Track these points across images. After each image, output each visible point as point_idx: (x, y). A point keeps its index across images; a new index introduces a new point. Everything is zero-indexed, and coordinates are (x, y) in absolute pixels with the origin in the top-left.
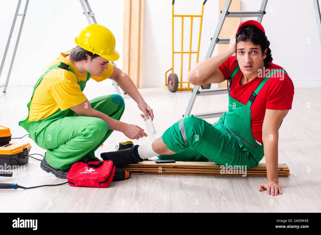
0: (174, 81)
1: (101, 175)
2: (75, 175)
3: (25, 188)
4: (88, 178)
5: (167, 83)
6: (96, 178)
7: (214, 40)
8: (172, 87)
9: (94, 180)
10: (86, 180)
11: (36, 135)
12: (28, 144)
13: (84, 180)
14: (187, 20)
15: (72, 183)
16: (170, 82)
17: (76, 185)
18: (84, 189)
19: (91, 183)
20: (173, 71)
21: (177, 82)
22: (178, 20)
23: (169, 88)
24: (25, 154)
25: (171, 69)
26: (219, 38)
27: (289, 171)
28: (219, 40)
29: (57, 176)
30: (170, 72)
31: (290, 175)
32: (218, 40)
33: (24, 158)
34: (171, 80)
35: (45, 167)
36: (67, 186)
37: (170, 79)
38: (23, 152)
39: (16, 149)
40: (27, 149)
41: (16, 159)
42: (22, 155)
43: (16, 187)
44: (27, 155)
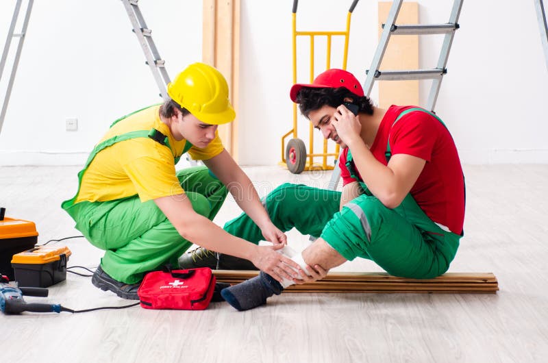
0: (297, 152)
1: (194, 289)
2: (151, 290)
3: (73, 311)
4: (173, 295)
5: (285, 158)
6: (187, 294)
7: (372, 73)
8: (295, 163)
9: (183, 298)
10: (170, 298)
11: (91, 225)
12: (66, 249)
13: (167, 298)
14: (321, 41)
15: (147, 304)
16: (291, 154)
17: (154, 306)
18: (167, 312)
19: (177, 303)
20: (296, 135)
21: (303, 155)
22: (304, 41)
23: (288, 166)
24: (63, 263)
25: (292, 131)
26: (379, 71)
27: (496, 283)
28: (380, 73)
29: (120, 295)
30: (291, 137)
31: (498, 290)
32: (378, 74)
33: (62, 271)
34: (293, 151)
35: (100, 282)
36: (139, 309)
37: (290, 150)
38: (61, 261)
39: (49, 255)
40: (65, 255)
41: (49, 272)
42: (58, 265)
43: (59, 309)
44: (65, 266)
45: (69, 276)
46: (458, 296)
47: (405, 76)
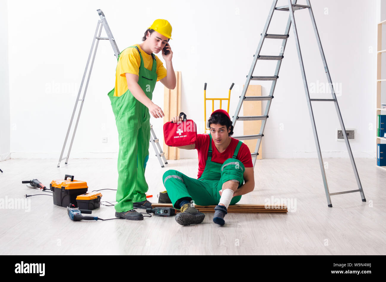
3: (103, 220)
12: (100, 194)
24: (99, 200)
28: (238, 117)
31: (288, 212)
33: (98, 203)
38: (98, 199)
39: (92, 196)
40: (99, 196)
41: (92, 204)
42: (97, 201)
43: (97, 219)
44: (100, 201)
45: (101, 206)
46: (270, 215)
47: (250, 119)
